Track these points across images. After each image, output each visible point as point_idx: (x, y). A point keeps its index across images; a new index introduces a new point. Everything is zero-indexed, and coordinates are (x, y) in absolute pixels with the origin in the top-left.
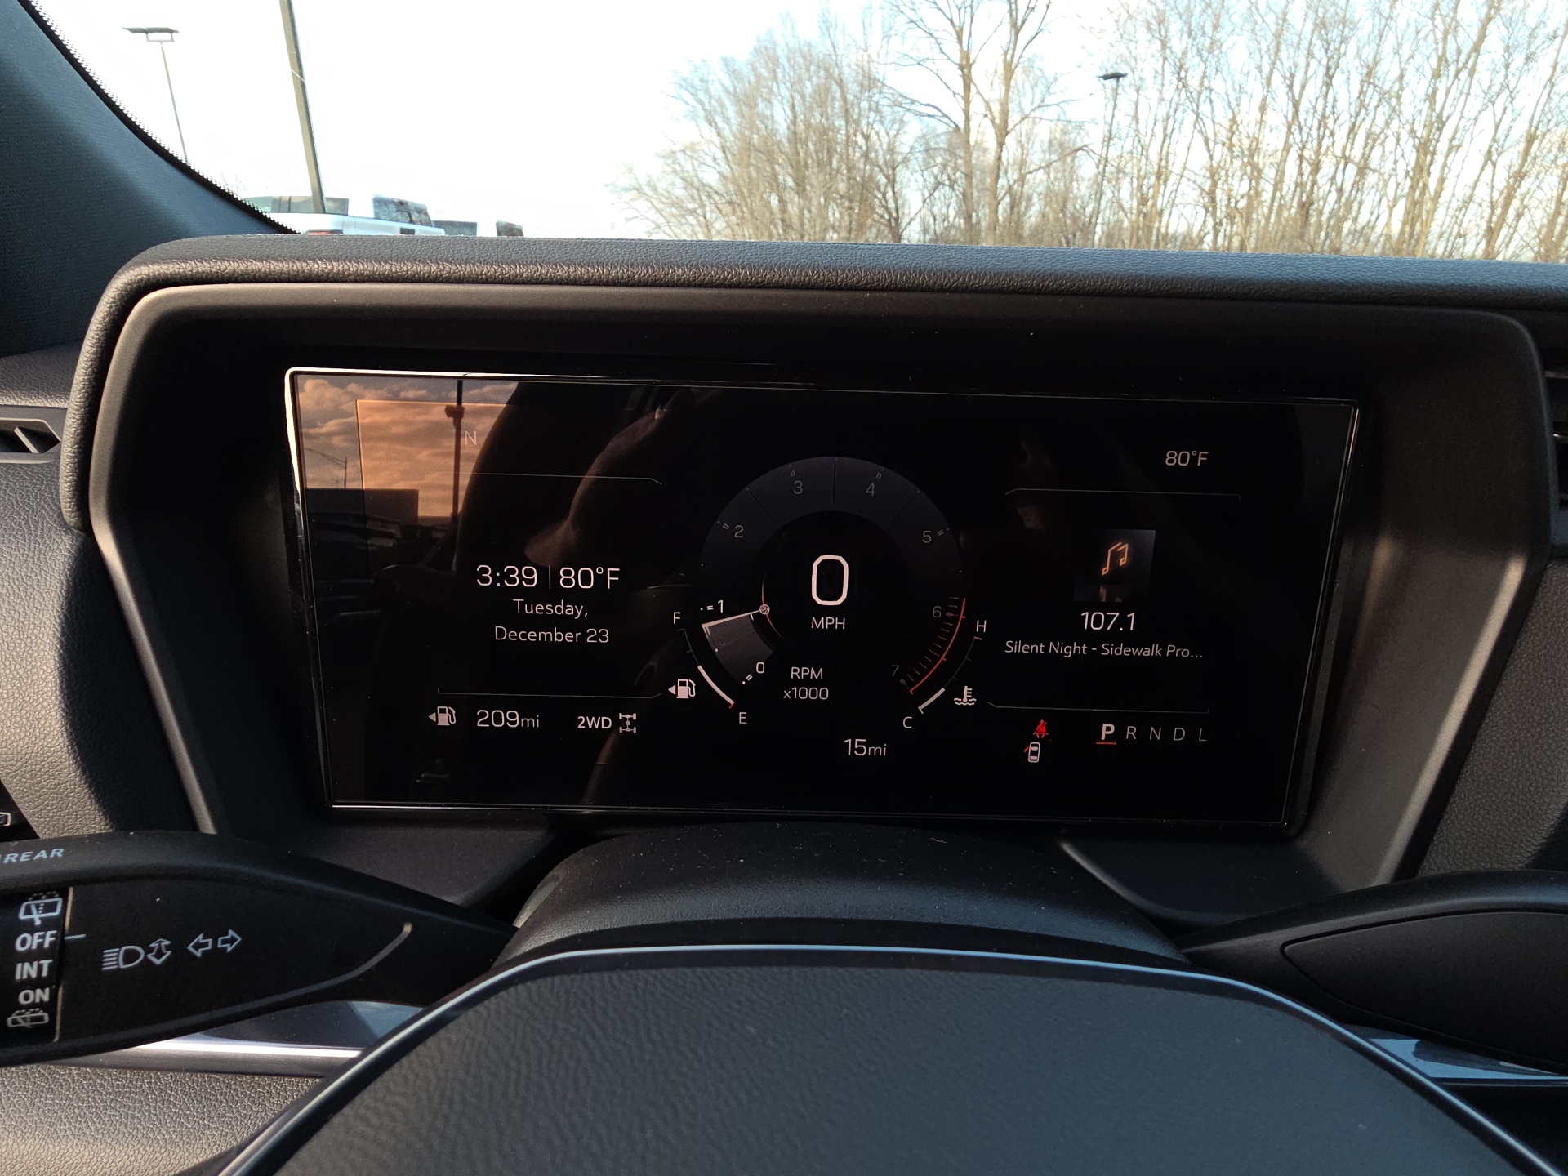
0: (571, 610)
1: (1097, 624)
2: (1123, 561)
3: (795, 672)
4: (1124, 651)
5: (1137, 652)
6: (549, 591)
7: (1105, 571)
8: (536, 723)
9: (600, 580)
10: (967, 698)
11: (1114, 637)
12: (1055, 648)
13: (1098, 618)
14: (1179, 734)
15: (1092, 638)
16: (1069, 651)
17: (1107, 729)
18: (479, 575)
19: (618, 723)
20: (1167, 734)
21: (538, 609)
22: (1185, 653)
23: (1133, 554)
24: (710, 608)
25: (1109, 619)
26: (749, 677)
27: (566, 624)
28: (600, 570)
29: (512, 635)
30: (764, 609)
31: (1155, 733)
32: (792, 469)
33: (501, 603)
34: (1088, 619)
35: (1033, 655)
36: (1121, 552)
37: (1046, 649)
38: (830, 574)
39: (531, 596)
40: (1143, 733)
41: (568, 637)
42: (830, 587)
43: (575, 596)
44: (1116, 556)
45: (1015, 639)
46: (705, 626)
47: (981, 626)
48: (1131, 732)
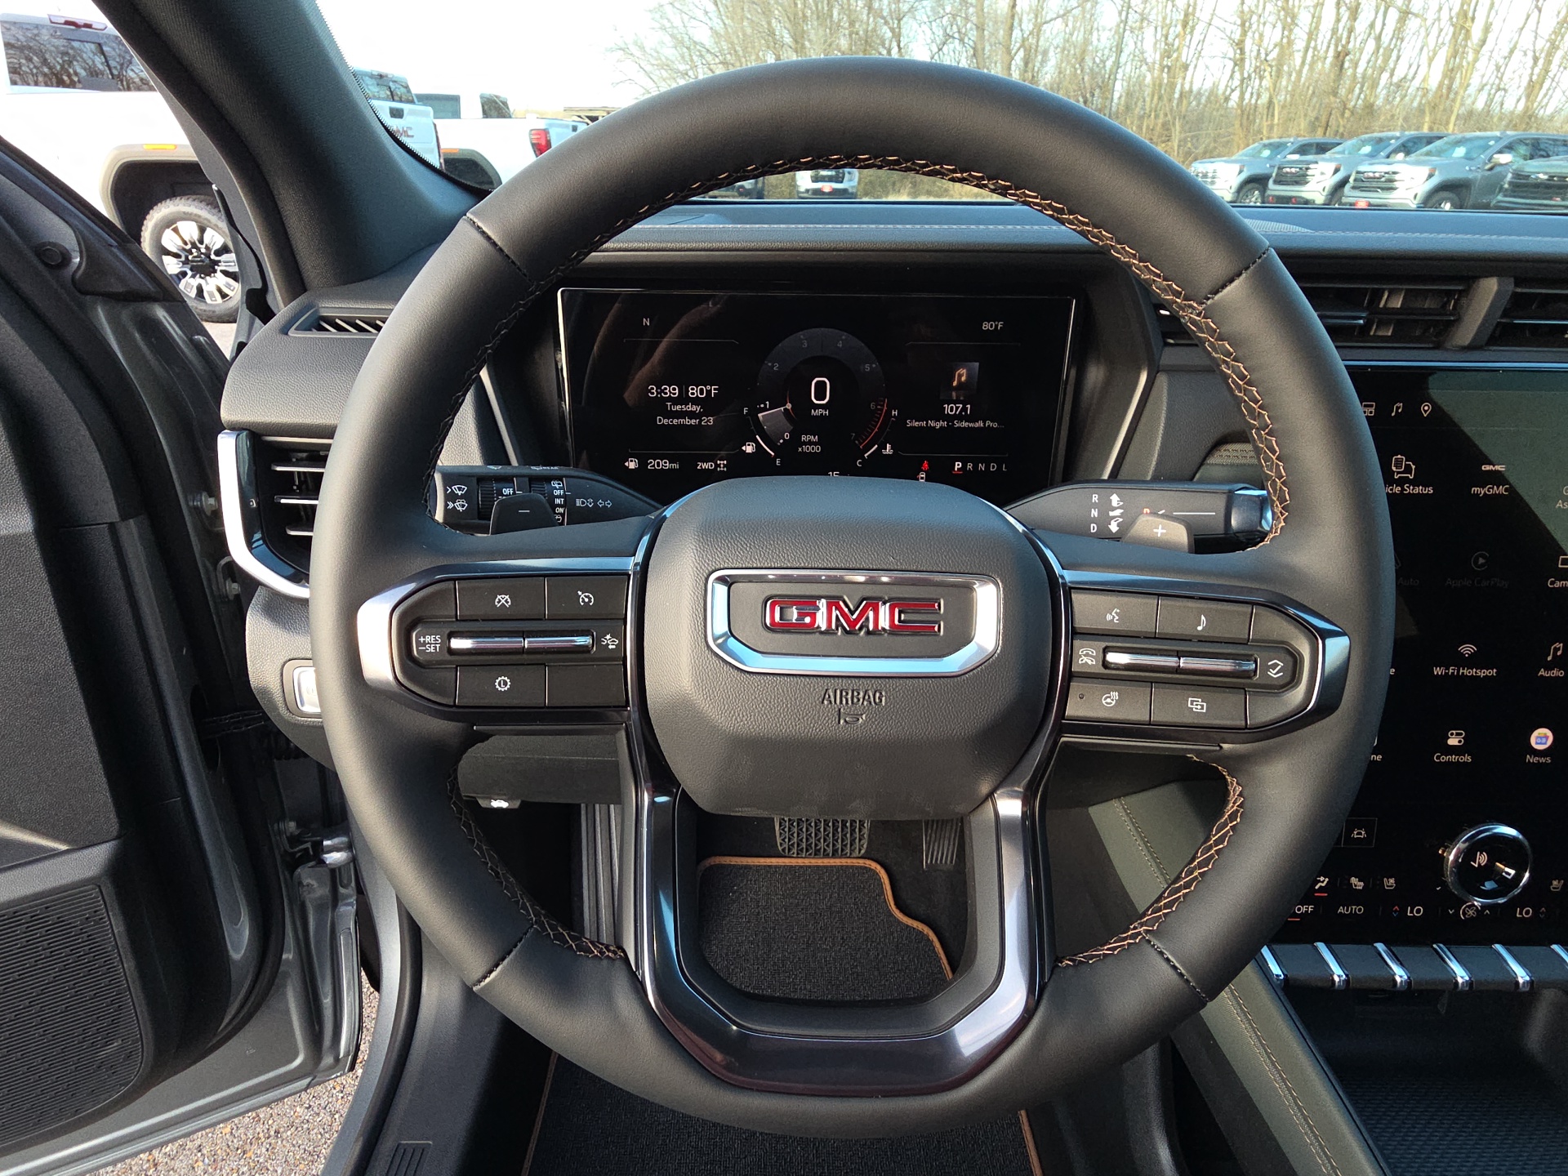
0: (694, 408)
1: (952, 411)
2: (963, 379)
3: (804, 438)
4: (965, 424)
5: (971, 425)
6: (683, 399)
7: (955, 384)
8: (676, 466)
9: (709, 392)
10: (888, 450)
11: (960, 417)
12: (932, 423)
13: (952, 408)
14: (993, 467)
15: (950, 418)
16: (938, 425)
17: (958, 465)
18: (650, 391)
19: (718, 466)
20: (987, 467)
21: (678, 407)
22: (995, 425)
23: (968, 376)
24: (762, 406)
25: (957, 408)
26: (781, 441)
27: (692, 415)
28: (708, 387)
29: (665, 421)
30: (789, 406)
31: (982, 467)
32: (801, 335)
33: (660, 405)
34: (948, 409)
35: (921, 428)
36: (962, 374)
37: (927, 424)
38: (821, 387)
39: (675, 401)
40: (975, 467)
41: (693, 422)
42: (820, 395)
43: (696, 401)
44: (960, 376)
45: (912, 420)
46: (760, 415)
47: (895, 413)
48: (970, 466)
